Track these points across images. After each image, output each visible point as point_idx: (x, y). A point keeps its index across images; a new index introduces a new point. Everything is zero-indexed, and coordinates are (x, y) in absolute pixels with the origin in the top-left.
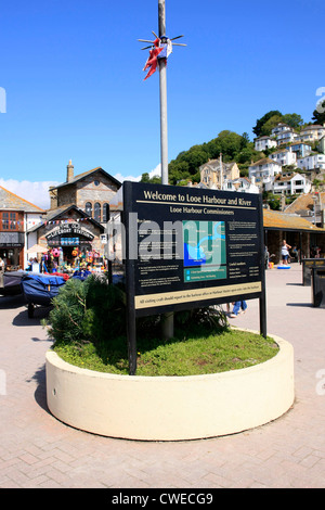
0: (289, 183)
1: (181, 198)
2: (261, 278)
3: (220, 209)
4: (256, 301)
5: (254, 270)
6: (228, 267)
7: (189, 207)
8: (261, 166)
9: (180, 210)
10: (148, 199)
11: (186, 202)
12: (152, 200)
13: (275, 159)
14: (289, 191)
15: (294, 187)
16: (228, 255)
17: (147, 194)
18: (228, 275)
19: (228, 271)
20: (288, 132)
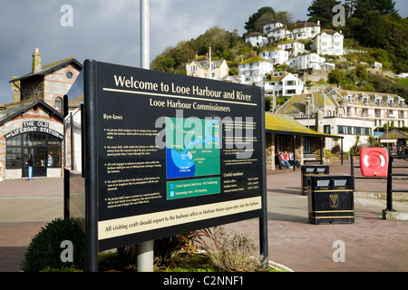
0: (281, 83)
1: (164, 87)
2: (261, 192)
3: (214, 104)
4: (256, 221)
5: (253, 183)
6: (223, 179)
7: (175, 100)
8: (251, 64)
9: (162, 104)
10: (119, 87)
11: (170, 92)
12: (124, 88)
13: (266, 58)
14: (281, 92)
15: (285, 88)
16: (222, 164)
17: (118, 80)
18: (222, 189)
19: (222, 184)
20: (280, 28)
